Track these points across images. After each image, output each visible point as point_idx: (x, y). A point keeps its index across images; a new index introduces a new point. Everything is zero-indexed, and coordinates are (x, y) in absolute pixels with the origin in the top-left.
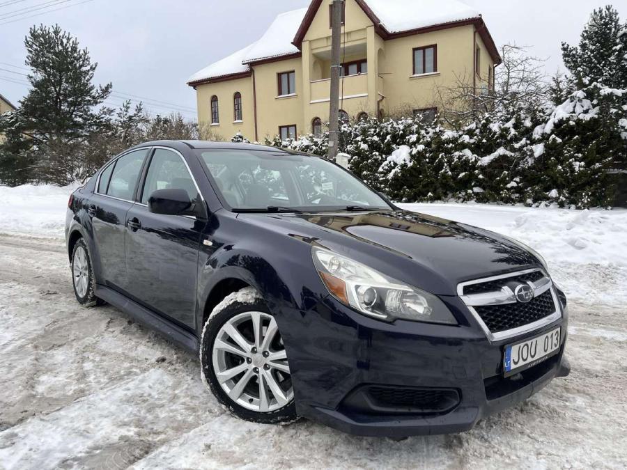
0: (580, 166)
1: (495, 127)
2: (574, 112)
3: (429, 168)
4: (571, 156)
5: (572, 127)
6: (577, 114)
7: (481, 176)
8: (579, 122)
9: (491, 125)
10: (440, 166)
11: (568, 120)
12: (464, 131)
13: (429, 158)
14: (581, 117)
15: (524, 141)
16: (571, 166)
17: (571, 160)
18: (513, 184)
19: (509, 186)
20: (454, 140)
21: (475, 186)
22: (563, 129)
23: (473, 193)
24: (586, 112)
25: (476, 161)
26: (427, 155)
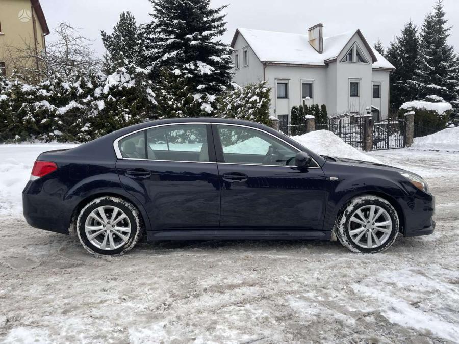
0: (129, 117)
1: (66, 85)
2: (120, 81)
3: (13, 114)
4: (123, 111)
5: (120, 91)
6: (122, 83)
7: (60, 122)
8: (124, 88)
9: (63, 84)
10: (24, 113)
11: (118, 86)
12: (40, 86)
13: (12, 106)
14: (125, 84)
15: (89, 98)
16: (123, 117)
17: (123, 113)
18: (85, 128)
19: (83, 129)
20: (33, 93)
21: (55, 129)
22: (115, 92)
23: (54, 135)
24: (128, 82)
25: (55, 110)
26: (10, 104)
